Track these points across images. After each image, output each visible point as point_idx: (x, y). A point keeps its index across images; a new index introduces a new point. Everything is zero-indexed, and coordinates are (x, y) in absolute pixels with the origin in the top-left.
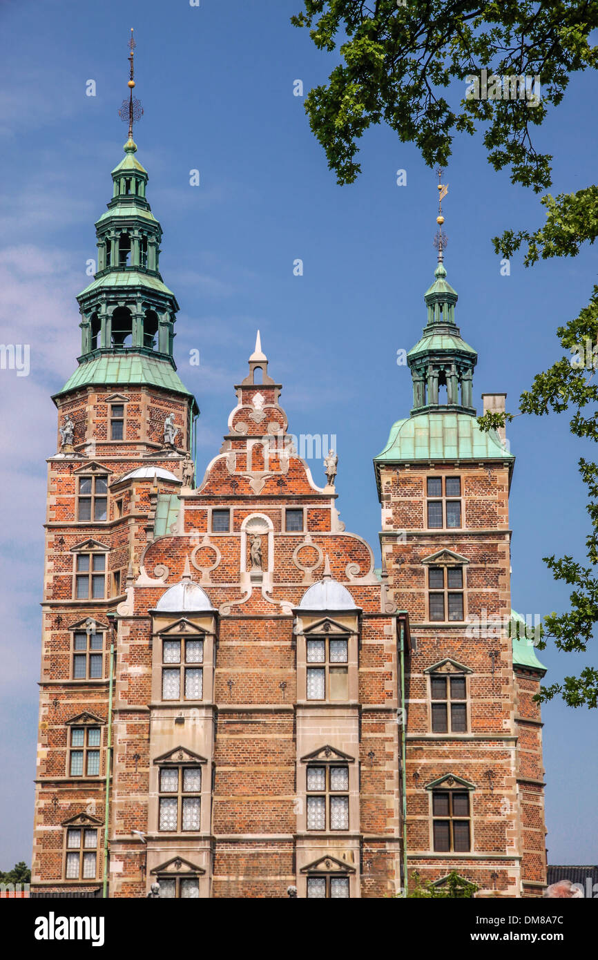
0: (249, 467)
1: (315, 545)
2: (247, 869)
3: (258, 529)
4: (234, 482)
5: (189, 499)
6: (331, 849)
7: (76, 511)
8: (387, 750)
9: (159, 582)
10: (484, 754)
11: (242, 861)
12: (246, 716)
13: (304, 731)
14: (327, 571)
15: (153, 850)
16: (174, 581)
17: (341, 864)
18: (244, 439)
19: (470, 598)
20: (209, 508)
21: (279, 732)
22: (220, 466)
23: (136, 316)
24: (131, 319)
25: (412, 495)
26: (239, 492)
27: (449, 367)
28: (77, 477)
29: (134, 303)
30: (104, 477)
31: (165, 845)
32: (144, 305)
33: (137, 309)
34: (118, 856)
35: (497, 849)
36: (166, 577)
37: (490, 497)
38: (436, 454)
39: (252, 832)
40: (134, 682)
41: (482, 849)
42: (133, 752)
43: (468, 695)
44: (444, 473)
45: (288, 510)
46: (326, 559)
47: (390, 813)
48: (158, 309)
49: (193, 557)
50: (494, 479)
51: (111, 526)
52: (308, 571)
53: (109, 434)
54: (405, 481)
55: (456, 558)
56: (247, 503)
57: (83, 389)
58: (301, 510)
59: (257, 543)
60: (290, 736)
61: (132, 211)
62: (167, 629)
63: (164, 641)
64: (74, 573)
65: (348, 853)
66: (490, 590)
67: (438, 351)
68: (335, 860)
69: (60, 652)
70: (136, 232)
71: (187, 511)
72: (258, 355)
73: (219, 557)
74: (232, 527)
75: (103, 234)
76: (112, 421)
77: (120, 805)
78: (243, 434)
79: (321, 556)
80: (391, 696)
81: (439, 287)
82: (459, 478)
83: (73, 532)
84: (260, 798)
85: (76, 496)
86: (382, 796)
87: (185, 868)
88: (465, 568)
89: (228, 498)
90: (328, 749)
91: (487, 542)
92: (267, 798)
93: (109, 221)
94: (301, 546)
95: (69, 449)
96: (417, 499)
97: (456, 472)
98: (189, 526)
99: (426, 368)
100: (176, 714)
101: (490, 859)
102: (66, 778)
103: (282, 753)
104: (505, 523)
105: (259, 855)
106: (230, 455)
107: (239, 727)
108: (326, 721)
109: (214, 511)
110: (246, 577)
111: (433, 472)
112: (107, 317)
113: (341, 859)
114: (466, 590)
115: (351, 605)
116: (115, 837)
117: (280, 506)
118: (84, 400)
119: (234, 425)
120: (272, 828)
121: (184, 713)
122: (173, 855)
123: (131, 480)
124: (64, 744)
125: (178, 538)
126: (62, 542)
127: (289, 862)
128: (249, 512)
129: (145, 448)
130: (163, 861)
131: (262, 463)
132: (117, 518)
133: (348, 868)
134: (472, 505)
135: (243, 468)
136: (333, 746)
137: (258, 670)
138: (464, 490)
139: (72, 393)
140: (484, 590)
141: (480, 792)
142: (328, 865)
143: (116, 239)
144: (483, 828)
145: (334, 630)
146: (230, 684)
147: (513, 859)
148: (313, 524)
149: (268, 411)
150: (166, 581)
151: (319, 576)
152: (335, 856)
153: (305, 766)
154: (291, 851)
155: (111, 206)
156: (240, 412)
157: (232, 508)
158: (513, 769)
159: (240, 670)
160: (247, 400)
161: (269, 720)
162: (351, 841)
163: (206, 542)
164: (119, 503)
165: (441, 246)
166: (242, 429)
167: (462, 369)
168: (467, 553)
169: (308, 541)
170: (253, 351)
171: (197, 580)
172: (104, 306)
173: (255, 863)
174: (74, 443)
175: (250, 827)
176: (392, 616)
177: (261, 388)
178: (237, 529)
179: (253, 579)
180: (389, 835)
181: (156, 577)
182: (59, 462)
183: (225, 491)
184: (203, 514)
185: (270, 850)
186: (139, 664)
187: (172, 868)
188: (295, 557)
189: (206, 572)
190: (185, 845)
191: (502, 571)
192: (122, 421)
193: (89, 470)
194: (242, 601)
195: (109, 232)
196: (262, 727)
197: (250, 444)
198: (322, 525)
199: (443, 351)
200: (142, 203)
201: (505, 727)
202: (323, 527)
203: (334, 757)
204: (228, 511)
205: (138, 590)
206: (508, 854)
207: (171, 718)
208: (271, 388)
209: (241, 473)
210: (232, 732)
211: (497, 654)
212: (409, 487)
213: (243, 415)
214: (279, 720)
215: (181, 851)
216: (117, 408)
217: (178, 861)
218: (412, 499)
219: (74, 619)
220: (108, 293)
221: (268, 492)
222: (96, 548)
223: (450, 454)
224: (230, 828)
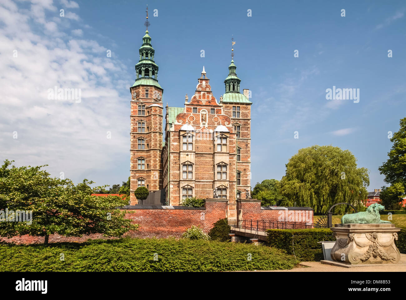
0: (202, 98)
1: (218, 117)
2: (202, 187)
3: (204, 113)
4: (198, 101)
5: (188, 105)
6: (223, 183)
7: (138, 113)
8: (234, 163)
9: (180, 124)
10: (244, 166)
11: (201, 186)
12: (202, 155)
13: (217, 158)
14: (221, 123)
15: (182, 183)
16: (184, 124)
17: (225, 186)
18: (201, 91)
19: (242, 133)
20: (192, 107)
21: (209, 158)
22: (195, 98)
23: (150, 70)
24: (149, 71)
25: (229, 110)
26: (199, 104)
27: (235, 83)
28: (138, 105)
29: (150, 67)
30: (144, 106)
31: (184, 182)
32: (152, 68)
33: (150, 69)
34: (172, 184)
35: (246, 184)
36: (182, 122)
37: (247, 111)
38: (235, 101)
39: (203, 180)
40: (175, 146)
41: (243, 185)
42: (175, 162)
43: (241, 153)
44: (236, 106)
45: (211, 109)
46: (220, 120)
47: (234, 176)
48: (155, 69)
49: (188, 118)
50: (248, 108)
51: (146, 117)
52: (216, 123)
53: (145, 96)
54: (228, 107)
55: (239, 124)
56: (202, 107)
57: (139, 86)
58: (214, 109)
59: (204, 116)
60: (212, 159)
61: (149, 47)
62: (184, 134)
63: (183, 137)
64: (138, 127)
65: (226, 184)
66: (246, 131)
67: (233, 79)
68: (223, 186)
69: (135, 144)
70: (150, 52)
71: (187, 107)
72: (204, 72)
73: (195, 119)
74: (198, 112)
75: (141, 52)
76: (146, 93)
77: (172, 173)
78: (200, 90)
79: (219, 120)
80: (235, 151)
81: (232, 65)
82: (240, 107)
83: (137, 118)
84: (205, 173)
85: (138, 110)
86: (233, 173)
87: (189, 187)
88: (241, 126)
89: (197, 105)
90: (222, 162)
91: (246, 121)
92: (206, 173)
93: (143, 49)
94: (214, 117)
95: (135, 99)
96: (230, 111)
97: (239, 105)
98: (187, 111)
99: (230, 83)
100: (187, 153)
101: (245, 186)
102: (137, 170)
103: (210, 163)
104: (250, 117)
105: (205, 184)
106: (197, 95)
107: (200, 157)
108: (222, 156)
109: (193, 108)
110: (201, 123)
111: (234, 105)
112: (143, 70)
113: (225, 185)
114: (241, 131)
115: (228, 131)
116: (171, 180)
117: (209, 108)
118: (139, 88)
119: (198, 88)
120: (208, 179)
121: (189, 153)
122: (187, 184)
123: (152, 106)
124: (137, 163)
125: (185, 114)
126: (135, 120)
127: (212, 186)
128: (202, 109)
129: (153, 100)
130: (184, 185)
131: (205, 97)
132: (148, 115)
133: (227, 187)
134: (243, 113)
135: (200, 98)
136: (223, 161)
137: (204, 145)
138: (241, 109)
139: (135, 87)
140: (245, 131)
141: (243, 173)
142: (222, 187)
143: (145, 53)
144: (243, 180)
145: (224, 136)
146: (198, 148)
147: (249, 187)
148: (217, 112)
149: (206, 85)
150: (182, 124)
151: (219, 124)
152: (224, 185)
153: (217, 166)
154: (212, 184)
155: (143, 45)
156: (199, 85)
157: (198, 107)
158: (250, 169)
159: (200, 144)
160: (201, 82)
161: (207, 156)
162: (227, 182)
163: (192, 115)
164: (148, 112)
165: (232, 56)
166: (200, 89)
167: (238, 83)
168: (241, 123)
169: (216, 116)
170: (202, 71)
171: (190, 124)
172: (143, 68)
173: (204, 186)
174: (136, 98)
175: (203, 178)
176: (236, 134)
177: (205, 80)
178: (199, 112)
179: (203, 124)
180: (234, 181)
181: (179, 122)
182: (133, 102)
183: (196, 103)
184: (191, 109)
185: (207, 183)
186: (176, 142)
187: (186, 187)
188: (213, 119)
189: (192, 122)
190: (189, 182)
191: (249, 128)
192: (148, 94)
193: (141, 104)
194: (200, 129)
195: (143, 51)
196: (205, 157)
197: (202, 93)
198: (219, 112)
199: (235, 79)
200: (150, 45)
201: (248, 160)
202: (220, 113)
203: (223, 164)
204: (197, 108)
205: (175, 125)
206: (248, 186)
207: (185, 154)
208: (207, 80)
209: (200, 100)
210: (198, 158)
211: (247, 145)
212: (229, 108)
213: (200, 86)
214: (209, 156)
215: (188, 183)
216: (147, 91)
217: (188, 185)
218: (229, 111)
219: (138, 137)
220: (144, 65)
221: (206, 104)
222: (143, 121)
223: (238, 101)
224: (198, 179)
